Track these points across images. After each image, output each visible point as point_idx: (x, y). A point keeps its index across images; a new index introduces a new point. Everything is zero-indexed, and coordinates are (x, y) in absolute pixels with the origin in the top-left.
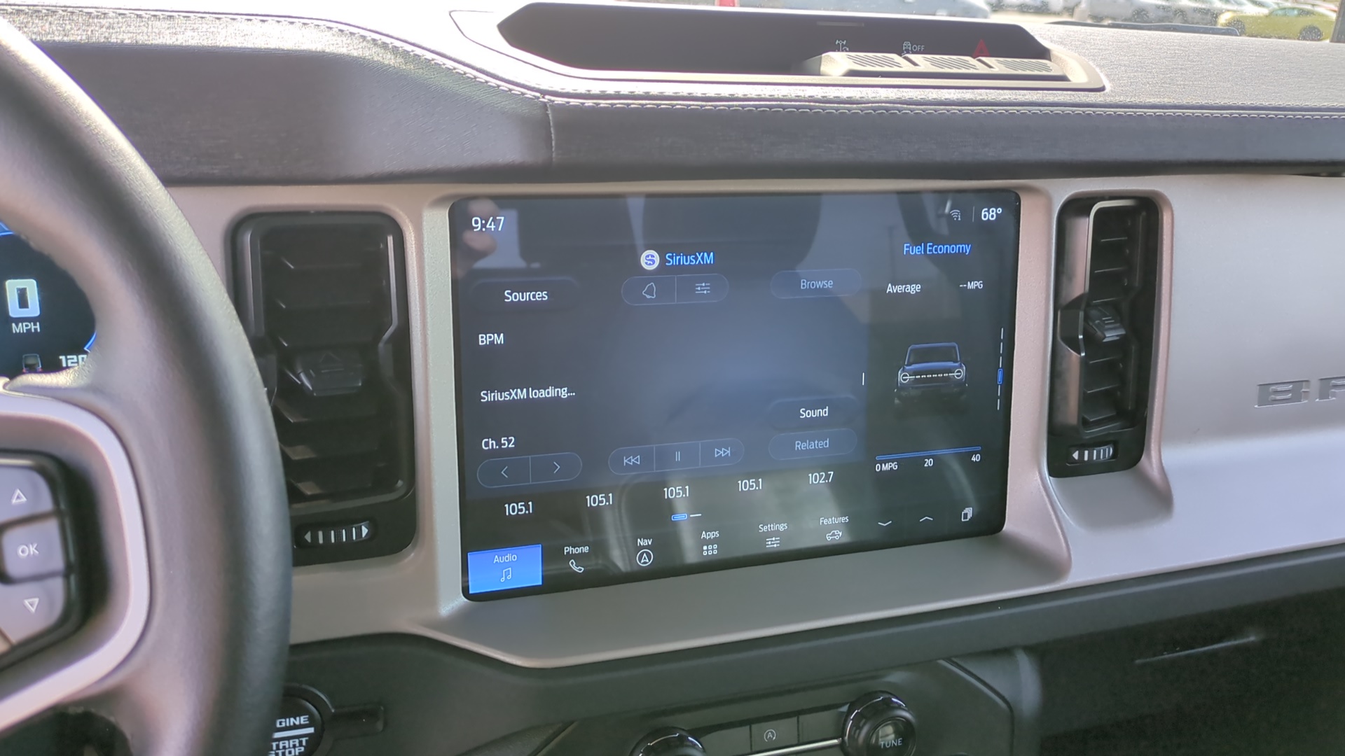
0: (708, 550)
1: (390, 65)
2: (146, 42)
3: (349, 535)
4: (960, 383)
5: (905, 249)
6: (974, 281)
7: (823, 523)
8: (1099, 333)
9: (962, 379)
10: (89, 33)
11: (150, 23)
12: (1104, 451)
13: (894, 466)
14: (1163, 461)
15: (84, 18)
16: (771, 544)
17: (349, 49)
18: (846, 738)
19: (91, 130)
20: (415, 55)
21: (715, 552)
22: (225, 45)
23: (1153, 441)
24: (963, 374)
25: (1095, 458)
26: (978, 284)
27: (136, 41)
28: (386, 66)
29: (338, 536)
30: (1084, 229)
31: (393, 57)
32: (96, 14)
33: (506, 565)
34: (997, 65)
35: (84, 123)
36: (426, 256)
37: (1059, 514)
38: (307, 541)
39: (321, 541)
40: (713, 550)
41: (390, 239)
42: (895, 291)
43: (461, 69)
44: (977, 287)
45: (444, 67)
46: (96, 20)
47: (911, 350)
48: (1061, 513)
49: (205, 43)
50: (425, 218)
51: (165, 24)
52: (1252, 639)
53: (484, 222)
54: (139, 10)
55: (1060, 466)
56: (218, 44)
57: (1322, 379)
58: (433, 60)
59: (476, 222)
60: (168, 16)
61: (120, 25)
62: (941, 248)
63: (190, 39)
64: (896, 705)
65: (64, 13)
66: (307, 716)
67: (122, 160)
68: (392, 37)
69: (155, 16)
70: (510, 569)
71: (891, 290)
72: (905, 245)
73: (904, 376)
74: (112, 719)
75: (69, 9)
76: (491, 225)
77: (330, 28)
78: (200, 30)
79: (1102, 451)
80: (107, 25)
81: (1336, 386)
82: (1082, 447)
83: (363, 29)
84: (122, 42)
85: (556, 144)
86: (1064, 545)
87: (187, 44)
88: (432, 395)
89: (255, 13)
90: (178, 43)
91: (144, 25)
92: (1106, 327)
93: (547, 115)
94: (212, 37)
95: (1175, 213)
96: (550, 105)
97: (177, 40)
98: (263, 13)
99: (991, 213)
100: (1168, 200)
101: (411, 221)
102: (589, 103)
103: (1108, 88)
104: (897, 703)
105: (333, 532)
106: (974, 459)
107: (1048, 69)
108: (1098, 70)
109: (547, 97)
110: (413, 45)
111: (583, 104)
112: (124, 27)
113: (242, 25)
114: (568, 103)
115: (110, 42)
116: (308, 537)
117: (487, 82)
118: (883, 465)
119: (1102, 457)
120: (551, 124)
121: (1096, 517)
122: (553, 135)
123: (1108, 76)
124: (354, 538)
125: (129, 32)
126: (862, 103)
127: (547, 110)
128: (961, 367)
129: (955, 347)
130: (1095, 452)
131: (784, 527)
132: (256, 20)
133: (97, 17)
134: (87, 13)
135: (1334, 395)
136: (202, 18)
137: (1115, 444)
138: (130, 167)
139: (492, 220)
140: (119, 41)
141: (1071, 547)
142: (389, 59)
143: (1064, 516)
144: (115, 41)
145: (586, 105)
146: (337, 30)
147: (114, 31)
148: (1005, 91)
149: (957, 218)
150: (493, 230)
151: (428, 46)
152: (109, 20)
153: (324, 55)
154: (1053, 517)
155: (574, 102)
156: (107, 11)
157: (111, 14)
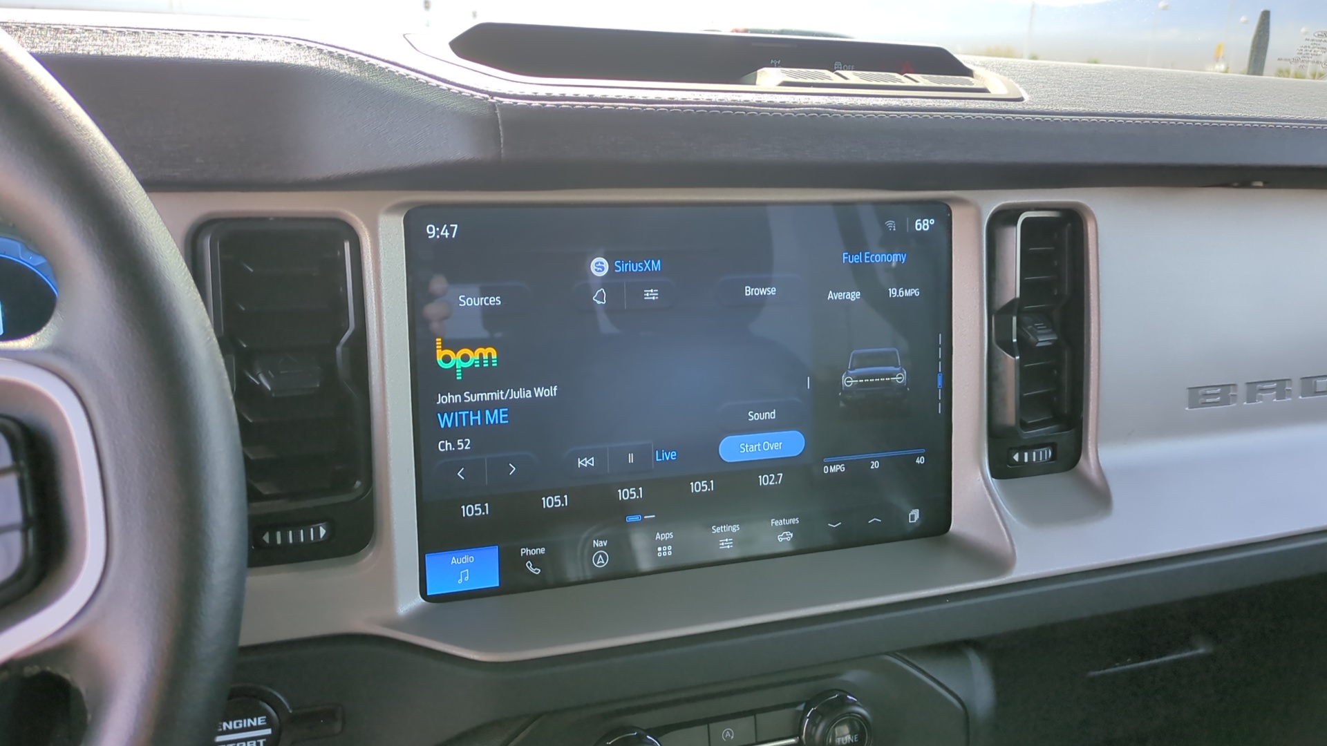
0: (662, 551)
1: (345, 73)
2: (111, 54)
3: (307, 535)
4: (902, 388)
5: (844, 258)
6: (911, 289)
7: (774, 524)
8: (1032, 338)
9: (903, 383)
10: (57, 45)
11: (115, 38)
12: (1044, 453)
13: (841, 468)
14: (1101, 462)
15: (52, 33)
16: (725, 545)
17: (307, 60)
18: (803, 737)
19: (56, 106)
20: (370, 64)
21: (670, 553)
22: (187, 57)
23: (1090, 442)
24: (904, 378)
25: (1034, 460)
26: (915, 291)
27: (102, 52)
28: (342, 74)
29: (296, 536)
30: (1013, 239)
31: (348, 67)
32: (63, 29)
33: (463, 567)
34: (922, 80)
35: (50, 99)
36: (381, 260)
37: (1002, 512)
38: (265, 542)
39: (279, 542)
40: (667, 551)
41: (347, 245)
42: (836, 298)
43: (413, 75)
44: (914, 294)
45: (397, 74)
46: (63, 35)
47: (853, 355)
48: (1004, 511)
49: (168, 55)
50: (380, 224)
51: (130, 39)
52: (1201, 651)
53: (438, 229)
54: (105, 27)
55: (1002, 467)
56: (181, 55)
57: (1248, 383)
58: (387, 68)
59: (431, 229)
60: (133, 32)
61: (87, 39)
62: (878, 257)
63: (154, 51)
64: (851, 702)
65: (32, 29)
66: (265, 717)
67: (86, 134)
68: (348, 50)
69: (120, 32)
70: (467, 570)
71: (832, 297)
72: (844, 254)
73: (847, 380)
74: (67, 676)
75: (38, 26)
76: (444, 232)
77: (289, 43)
78: (164, 44)
79: (1041, 453)
80: (74, 39)
81: (1262, 390)
82: (1021, 450)
83: (320, 43)
84: (89, 53)
85: (504, 141)
86: (1008, 540)
87: (151, 55)
88: (388, 395)
89: (216, 30)
90: (142, 55)
91: (110, 39)
92: (1039, 332)
93: (496, 114)
94: (174, 50)
95: (1099, 223)
96: (498, 105)
97: (141, 52)
98: (224, 31)
99: (924, 224)
100: (1091, 211)
101: (367, 226)
102: (536, 103)
103: (1027, 97)
104: (852, 700)
105: (291, 532)
106: (918, 461)
107: (971, 83)
108: (1017, 85)
109: (496, 98)
110: (369, 56)
111: (530, 104)
112: (90, 40)
113: (204, 40)
114: (516, 103)
115: (76, 53)
116: (266, 538)
117: (438, 86)
118: (831, 467)
119: (1041, 459)
120: (500, 122)
121: (1038, 516)
122: (501, 133)
123: (1026, 90)
124: (312, 538)
125: (94, 45)
126: (794, 107)
127: (495, 110)
128: (902, 371)
129: (895, 353)
130: (1034, 453)
131: (737, 528)
132: (218, 37)
133: (65, 32)
134: (56, 29)
135: (1261, 398)
136: (165, 34)
137: (1053, 446)
138: (94, 141)
139: (446, 228)
140: (86, 52)
141: (1015, 543)
142: (345, 69)
143: (1007, 513)
144: (81, 52)
145: (533, 105)
146: (295, 45)
147: (80, 44)
148: (930, 100)
149: (892, 228)
150: (447, 237)
151: (382, 57)
152: (76, 35)
153: (283, 66)
154: (997, 515)
155: (520, 102)
156: (74, 27)
157: (78, 30)
